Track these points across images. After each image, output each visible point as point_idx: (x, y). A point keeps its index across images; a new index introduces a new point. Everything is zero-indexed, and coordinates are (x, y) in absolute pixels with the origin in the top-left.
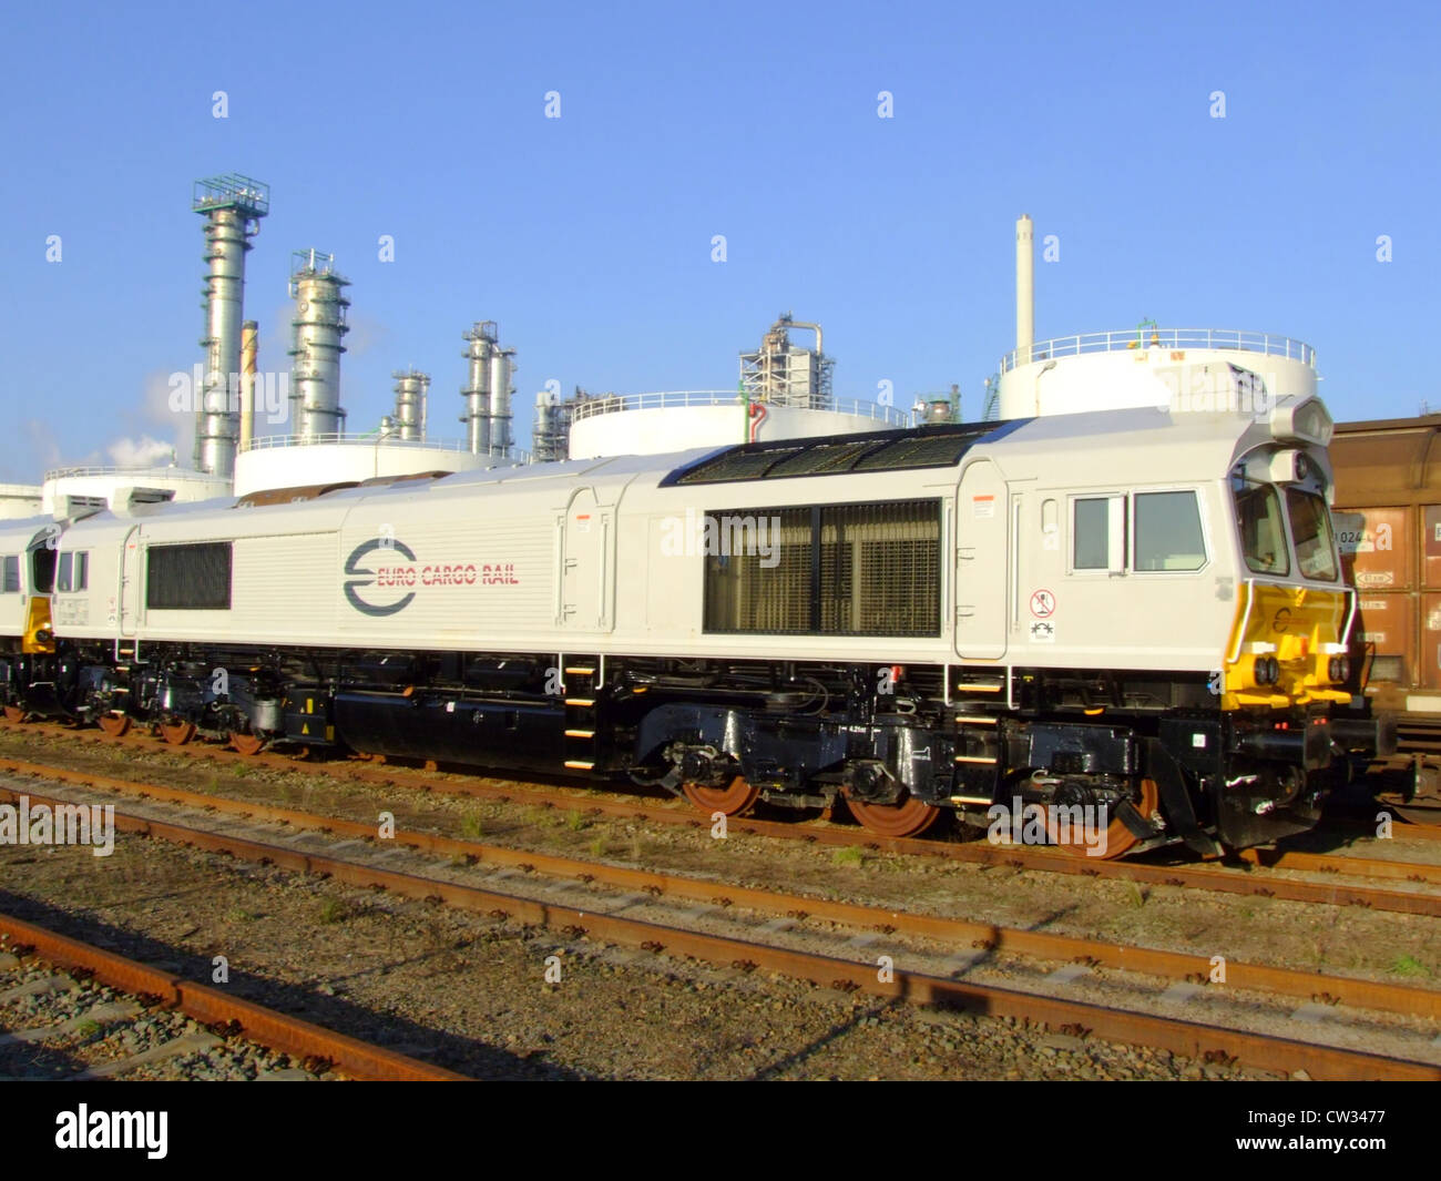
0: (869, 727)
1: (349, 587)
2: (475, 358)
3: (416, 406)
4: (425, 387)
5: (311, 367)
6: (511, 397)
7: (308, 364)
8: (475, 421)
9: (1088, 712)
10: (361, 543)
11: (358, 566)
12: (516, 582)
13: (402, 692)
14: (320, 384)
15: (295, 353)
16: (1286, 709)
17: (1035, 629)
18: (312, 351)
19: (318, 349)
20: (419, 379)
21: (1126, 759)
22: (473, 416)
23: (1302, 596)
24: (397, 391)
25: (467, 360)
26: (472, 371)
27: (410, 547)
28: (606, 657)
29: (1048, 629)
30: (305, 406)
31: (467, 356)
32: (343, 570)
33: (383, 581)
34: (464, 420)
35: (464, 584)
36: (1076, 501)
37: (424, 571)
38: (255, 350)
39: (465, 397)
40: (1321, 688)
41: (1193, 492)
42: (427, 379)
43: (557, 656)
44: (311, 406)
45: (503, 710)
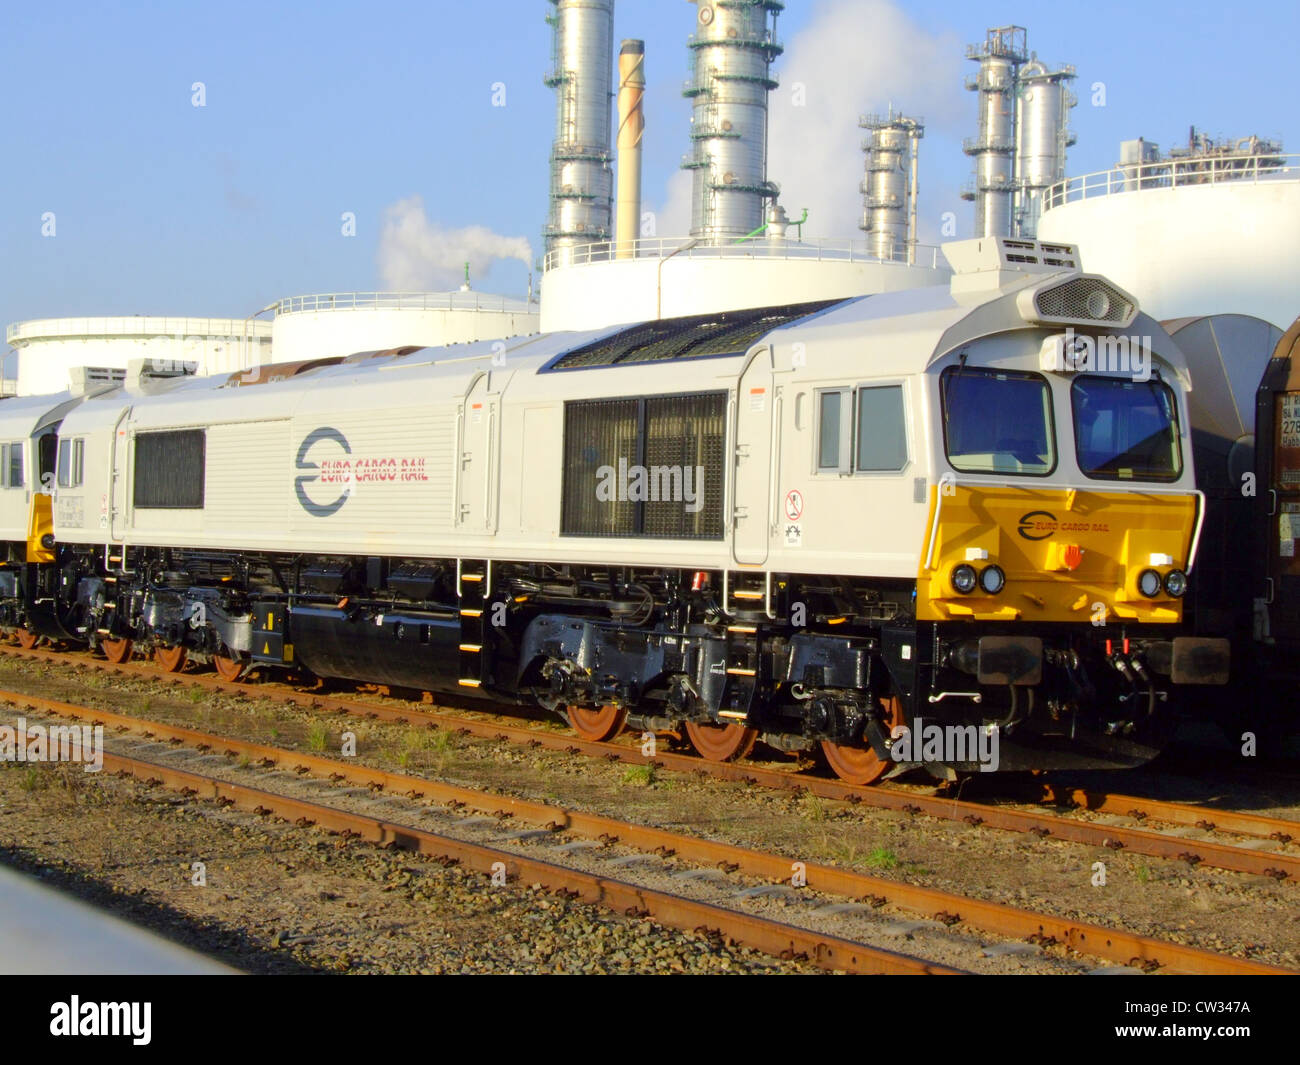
0: (680, 639)
1: (299, 481)
2: (988, 91)
3: (900, 173)
4: (915, 142)
5: (721, 113)
6: (1065, 151)
7: (715, 111)
8: (989, 198)
9: (831, 622)
10: (309, 433)
11: (307, 459)
12: (425, 478)
13: (337, 603)
14: (734, 143)
15: (694, 94)
16: (1013, 621)
17: (789, 531)
18: (721, 89)
19: (730, 85)
20: (906, 128)
21: (858, 672)
22: (985, 190)
23: (1071, 498)
24: (868, 150)
25: (976, 94)
26: (984, 112)
27: (347, 438)
28: (493, 562)
29: (797, 531)
30: (710, 180)
31: (975, 88)
32: (294, 464)
33: (326, 476)
34: (970, 197)
35: (388, 480)
36: (823, 394)
37: (357, 466)
38: (640, 88)
39: (971, 159)
40: (1130, 603)
41: (899, 386)
42: (919, 127)
43: (455, 560)
44: (720, 182)
45: (418, 622)
